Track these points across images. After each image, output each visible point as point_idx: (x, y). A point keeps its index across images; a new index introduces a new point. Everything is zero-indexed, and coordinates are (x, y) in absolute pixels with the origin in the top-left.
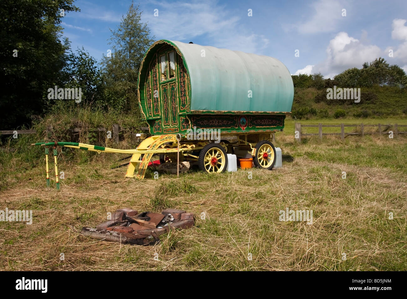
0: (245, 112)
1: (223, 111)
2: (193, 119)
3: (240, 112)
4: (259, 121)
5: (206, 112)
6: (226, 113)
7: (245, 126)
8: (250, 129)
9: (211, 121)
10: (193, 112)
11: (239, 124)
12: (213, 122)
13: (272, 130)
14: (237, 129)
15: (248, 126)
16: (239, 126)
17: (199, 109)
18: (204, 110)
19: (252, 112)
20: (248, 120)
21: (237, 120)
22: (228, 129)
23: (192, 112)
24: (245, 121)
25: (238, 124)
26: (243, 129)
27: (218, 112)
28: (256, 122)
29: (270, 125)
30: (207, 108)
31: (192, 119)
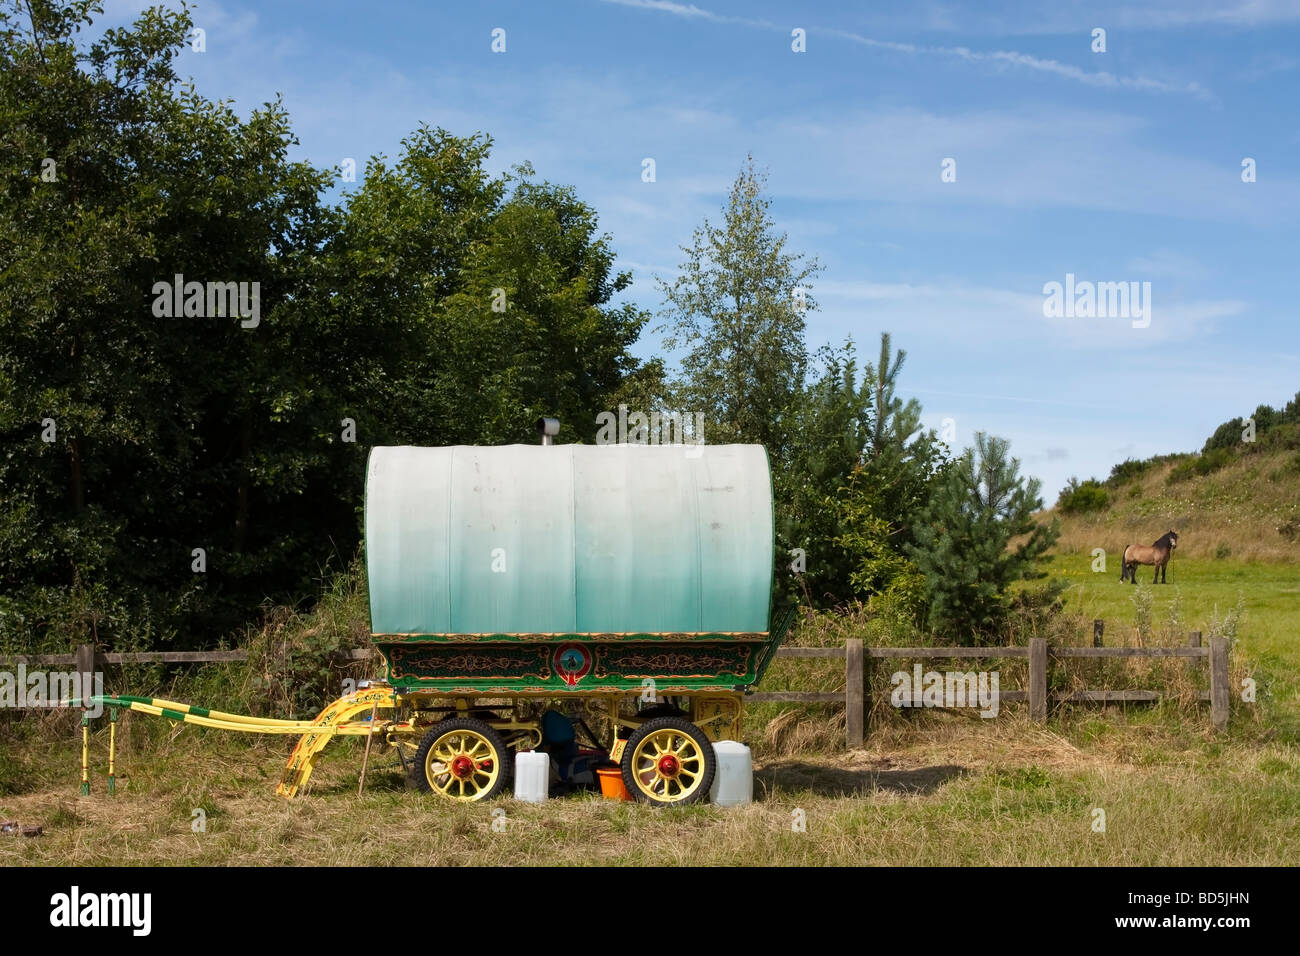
0: (557, 635)
1: (478, 635)
2: (397, 656)
3: (540, 637)
4: (639, 659)
5: (418, 637)
6: (488, 638)
7: (578, 675)
8: (598, 682)
9: (453, 659)
10: (379, 637)
11: (555, 668)
12: (461, 662)
13: (696, 688)
14: (547, 683)
15: (592, 672)
16: (554, 674)
17: (398, 631)
18: (413, 632)
19: (586, 634)
20: (594, 656)
21: (547, 656)
22: (512, 682)
23: (374, 638)
24: (579, 658)
25: (552, 669)
26: (572, 682)
27: (458, 637)
28: (627, 662)
29: (688, 672)
30: (424, 628)
31: (392, 653)
